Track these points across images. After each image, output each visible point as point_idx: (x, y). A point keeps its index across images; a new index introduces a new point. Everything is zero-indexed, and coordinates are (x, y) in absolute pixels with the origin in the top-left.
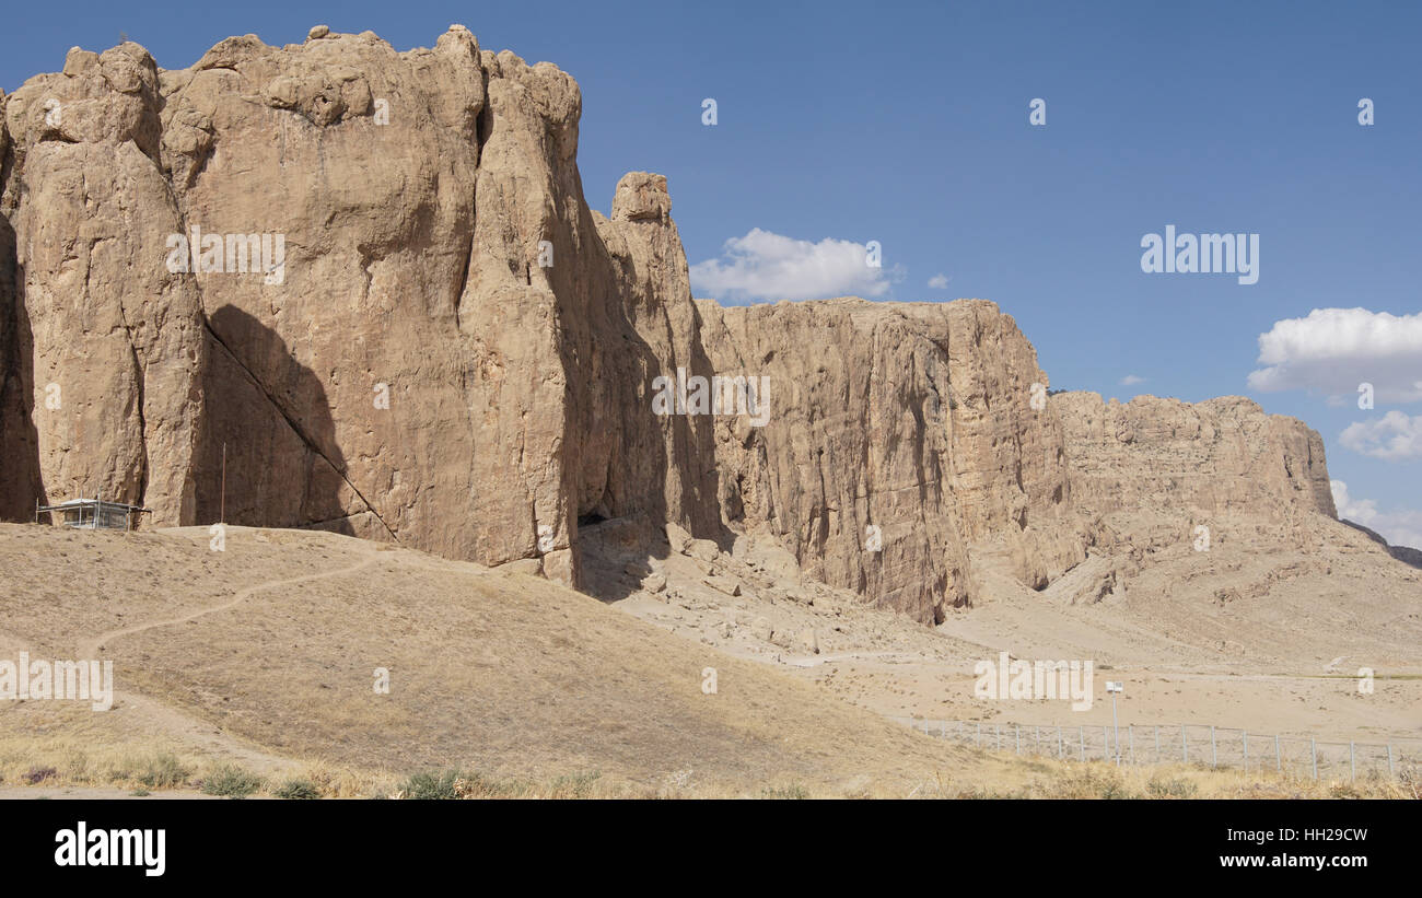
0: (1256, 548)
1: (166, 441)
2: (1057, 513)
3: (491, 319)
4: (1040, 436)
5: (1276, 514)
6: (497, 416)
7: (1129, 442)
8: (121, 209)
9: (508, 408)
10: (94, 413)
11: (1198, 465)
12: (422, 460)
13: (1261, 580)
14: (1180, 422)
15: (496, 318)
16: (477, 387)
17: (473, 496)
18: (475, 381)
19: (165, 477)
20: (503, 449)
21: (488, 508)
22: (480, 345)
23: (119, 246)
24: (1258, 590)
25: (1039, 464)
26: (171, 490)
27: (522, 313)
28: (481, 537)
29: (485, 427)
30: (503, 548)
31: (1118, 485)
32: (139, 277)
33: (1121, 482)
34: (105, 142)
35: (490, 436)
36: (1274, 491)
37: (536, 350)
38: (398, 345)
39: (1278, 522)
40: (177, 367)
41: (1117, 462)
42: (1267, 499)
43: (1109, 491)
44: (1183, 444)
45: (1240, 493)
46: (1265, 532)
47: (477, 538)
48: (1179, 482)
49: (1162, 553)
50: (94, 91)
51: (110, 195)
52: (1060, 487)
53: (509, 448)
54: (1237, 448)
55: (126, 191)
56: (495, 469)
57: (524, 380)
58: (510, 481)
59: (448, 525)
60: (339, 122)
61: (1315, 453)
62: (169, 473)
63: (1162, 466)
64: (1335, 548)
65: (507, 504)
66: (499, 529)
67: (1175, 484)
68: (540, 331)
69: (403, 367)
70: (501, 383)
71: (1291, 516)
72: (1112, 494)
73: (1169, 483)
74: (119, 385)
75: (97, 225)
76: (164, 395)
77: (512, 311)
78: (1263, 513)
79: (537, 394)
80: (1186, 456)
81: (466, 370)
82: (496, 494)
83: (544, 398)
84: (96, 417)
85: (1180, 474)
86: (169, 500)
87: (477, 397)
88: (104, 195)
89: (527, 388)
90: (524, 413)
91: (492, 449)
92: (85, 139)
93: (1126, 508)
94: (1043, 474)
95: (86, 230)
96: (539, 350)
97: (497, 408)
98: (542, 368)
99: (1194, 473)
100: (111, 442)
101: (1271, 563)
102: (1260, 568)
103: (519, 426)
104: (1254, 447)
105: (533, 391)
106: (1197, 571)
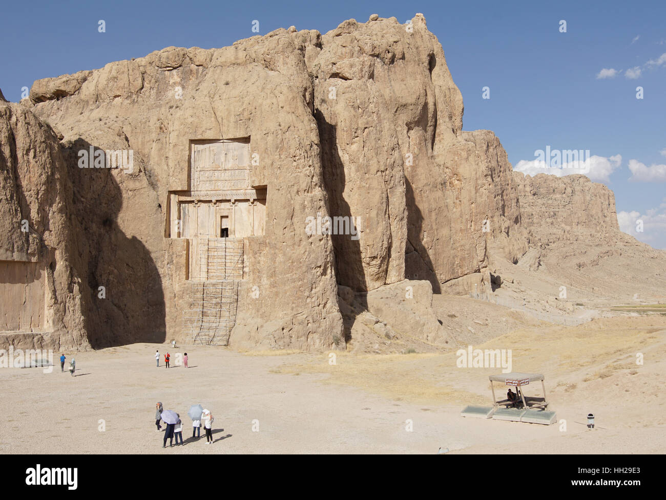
0: (591, 244)
1: (398, 226)
2: (516, 228)
3: (454, 158)
4: (509, 194)
5: (598, 228)
6: (460, 205)
7: (534, 195)
8: (373, 113)
9: (465, 201)
10: (373, 213)
11: (565, 206)
12: (434, 227)
13: (596, 258)
14: (557, 186)
15: (456, 158)
16: (448, 191)
17: (452, 243)
18: (447, 187)
19: (398, 244)
20: (464, 221)
21: (459, 249)
22: (447, 170)
23: (375, 131)
24: (595, 263)
25: (510, 206)
26: (401, 250)
27: (469, 155)
28: (457, 262)
29: (455, 210)
30: (467, 268)
31: (532, 215)
32: (383, 146)
33: (534, 213)
34: (364, 80)
35: (458, 214)
36: (597, 218)
37: (476, 173)
38: (422, 171)
39: (598, 232)
40: (401, 190)
41: (531, 204)
42: (594, 222)
43: (529, 217)
44: (558, 196)
45: (583, 219)
46: (593, 237)
47: (454, 263)
48: (557, 213)
49: (552, 246)
50: (355, 54)
51: (368, 106)
52: (517, 216)
53: (467, 220)
54: (582, 198)
55: (374, 104)
56: (461, 230)
57: (472, 188)
58: (467, 236)
59: (444, 257)
60: (393, 63)
61: (611, 200)
62: (400, 241)
63: (549, 206)
64: (622, 243)
65: (467, 247)
66: (464, 258)
67: (555, 214)
68: (478, 164)
69: (425, 182)
70: (461, 189)
71: (604, 229)
72: (529, 219)
73: (552, 214)
74: (382, 200)
75: (365, 121)
76: (397, 204)
77: (464, 154)
78: (593, 228)
79: (478, 194)
80: (559, 202)
81: (443, 182)
82: (462, 242)
83: (481, 196)
84: (375, 216)
85: (557, 210)
86: (400, 255)
87: (449, 195)
88: (366, 106)
89: (473, 192)
90: (472, 203)
91: (459, 221)
92: (355, 78)
93: (536, 225)
94: (512, 211)
95: (361, 123)
96: (478, 173)
97: (460, 201)
98: (479, 182)
99: (563, 209)
100: (381, 228)
101: (599, 250)
102: (594, 253)
103: (471, 210)
104: (588, 198)
105: (476, 193)
106: (568, 254)
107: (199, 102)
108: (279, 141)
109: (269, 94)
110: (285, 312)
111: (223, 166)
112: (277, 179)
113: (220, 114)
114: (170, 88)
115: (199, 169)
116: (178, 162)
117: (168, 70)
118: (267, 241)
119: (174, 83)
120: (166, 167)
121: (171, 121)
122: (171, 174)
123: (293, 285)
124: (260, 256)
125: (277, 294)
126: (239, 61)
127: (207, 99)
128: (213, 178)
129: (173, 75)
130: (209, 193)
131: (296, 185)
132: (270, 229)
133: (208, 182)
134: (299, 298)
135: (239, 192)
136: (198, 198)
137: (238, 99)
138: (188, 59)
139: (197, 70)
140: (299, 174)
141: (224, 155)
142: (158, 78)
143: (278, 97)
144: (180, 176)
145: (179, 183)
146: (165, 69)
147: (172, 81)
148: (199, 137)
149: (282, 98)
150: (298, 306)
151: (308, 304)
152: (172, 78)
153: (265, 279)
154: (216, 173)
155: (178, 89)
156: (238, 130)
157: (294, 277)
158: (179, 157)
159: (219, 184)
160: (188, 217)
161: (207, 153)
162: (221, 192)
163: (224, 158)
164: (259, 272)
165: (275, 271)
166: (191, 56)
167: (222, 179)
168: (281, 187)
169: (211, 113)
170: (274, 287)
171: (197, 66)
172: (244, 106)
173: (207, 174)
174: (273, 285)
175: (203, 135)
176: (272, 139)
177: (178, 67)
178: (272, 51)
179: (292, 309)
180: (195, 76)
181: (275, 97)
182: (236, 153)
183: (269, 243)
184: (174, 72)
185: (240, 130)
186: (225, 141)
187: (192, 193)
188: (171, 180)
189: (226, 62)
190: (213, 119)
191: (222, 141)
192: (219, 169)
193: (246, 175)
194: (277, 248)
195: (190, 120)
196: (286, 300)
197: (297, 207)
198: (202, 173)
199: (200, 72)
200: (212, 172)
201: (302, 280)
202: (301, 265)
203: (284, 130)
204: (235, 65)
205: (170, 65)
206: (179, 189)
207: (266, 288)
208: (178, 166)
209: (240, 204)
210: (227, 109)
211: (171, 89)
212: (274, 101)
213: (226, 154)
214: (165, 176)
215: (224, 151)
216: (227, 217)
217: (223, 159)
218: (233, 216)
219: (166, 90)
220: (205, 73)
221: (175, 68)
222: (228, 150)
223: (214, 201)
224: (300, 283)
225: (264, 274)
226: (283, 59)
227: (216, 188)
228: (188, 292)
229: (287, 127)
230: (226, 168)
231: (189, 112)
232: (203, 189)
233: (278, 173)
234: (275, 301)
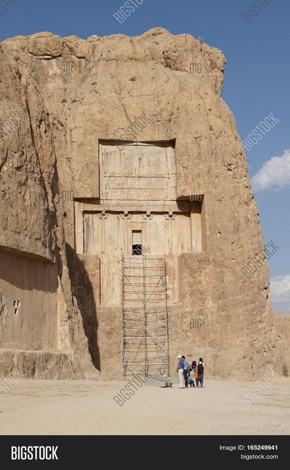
107: (104, 97)
108: (214, 147)
109: (193, 94)
110: (241, 339)
111: (137, 172)
112: (215, 189)
113: (133, 113)
114: (50, 79)
115: (108, 175)
116: (87, 164)
117: (46, 59)
118: (211, 258)
119: (55, 75)
120: (68, 170)
121: (69, 116)
122: (77, 178)
123: (245, 308)
124: (200, 275)
125: (228, 318)
126: (138, 56)
127: (114, 94)
128: (126, 186)
129: (52, 65)
130: (121, 202)
131: (237, 196)
132: (214, 244)
133: (120, 190)
134: (253, 323)
135: (157, 202)
136: (107, 209)
137: (152, 97)
138: (67, 48)
139: (80, 63)
140: (237, 184)
141: (137, 160)
142: (35, 66)
143: (203, 98)
144: (89, 181)
145: (89, 190)
146: (42, 57)
147: (51, 73)
148: (111, 137)
149: (208, 100)
150: (252, 332)
151: (260, 330)
152: (51, 68)
153: (210, 301)
154: (129, 180)
155: (59, 82)
156: (156, 132)
157: (246, 298)
158: (87, 159)
159: (133, 193)
160: (92, 231)
161: (117, 156)
162: (135, 202)
163: (138, 164)
164: (201, 294)
165: (223, 293)
166: (72, 45)
167: (136, 187)
168: (223, 198)
169: (122, 111)
170: (223, 311)
171: (78, 57)
172: (162, 105)
173: (118, 180)
174: (222, 308)
175: (116, 134)
176: (206, 143)
177: (58, 57)
178: (180, 49)
179: (248, 335)
180: (77, 68)
181: (200, 98)
182: (152, 158)
183: (213, 260)
184: (54, 61)
185: (158, 132)
186: (139, 144)
187: (101, 202)
188: (77, 185)
189: (122, 55)
190: (124, 118)
191: (135, 144)
192: (132, 175)
193: (164, 184)
194: (224, 266)
195: (99, 117)
196: (240, 326)
197: (242, 221)
198: (112, 179)
199: (83, 65)
200: (123, 178)
201: (254, 303)
202: (252, 285)
203: (216, 134)
204: (133, 61)
205: (49, 53)
206: (89, 196)
207: (212, 312)
208: (86, 169)
209: (155, 217)
210: (141, 108)
211: (51, 82)
212: (200, 101)
213: (140, 159)
214: (68, 181)
215: (137, 156)
216: (140, 231)
217: (136, 164)
218: (148, 231)
219: (45, 82)
220: (88, 66)
221: (54, 57)
222: (142, 155)
223: (126, 212)
224: (252, 306)
225: (208, 296)
226: (193, 58)
227: (130, 198)
228: (104, 318)
229: (219, 132)
230: (141, 175)
231: (95, 108)
232: (113, 198)
233: (216, 182)
234: (227, 326)
